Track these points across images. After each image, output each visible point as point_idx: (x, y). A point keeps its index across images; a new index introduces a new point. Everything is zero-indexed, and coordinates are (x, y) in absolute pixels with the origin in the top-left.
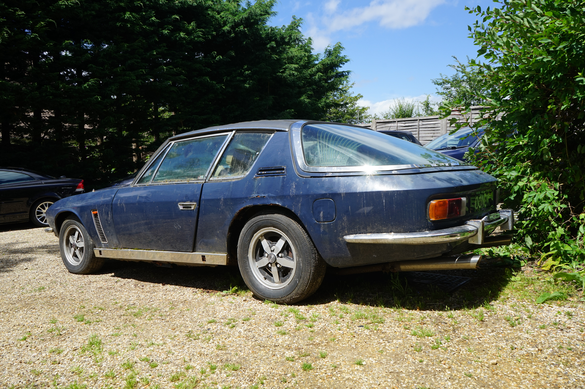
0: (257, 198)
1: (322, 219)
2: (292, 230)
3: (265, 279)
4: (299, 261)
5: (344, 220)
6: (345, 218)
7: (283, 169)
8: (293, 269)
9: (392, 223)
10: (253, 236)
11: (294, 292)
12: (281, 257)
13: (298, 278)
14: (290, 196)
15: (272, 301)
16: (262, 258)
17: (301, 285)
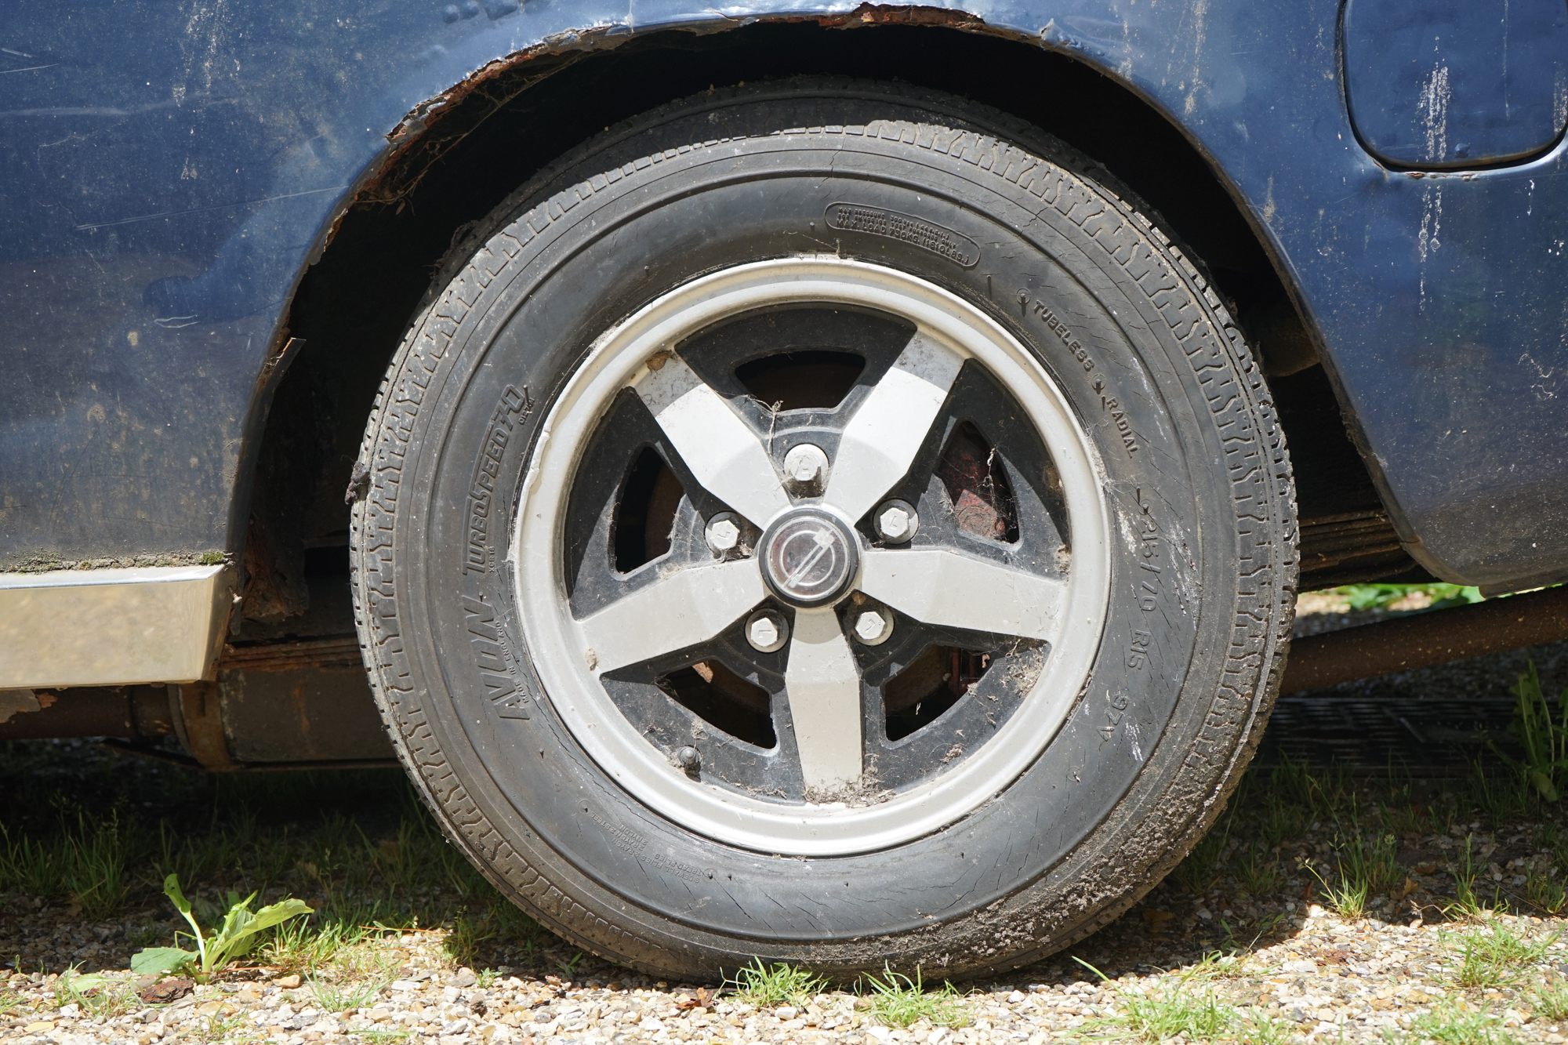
1: (1436, 143)
2: (1080, 266)
3: (693, 770)
8: (1030, 647)
10: (577, 351)
11: (1089, 854)
12: (902, 544)
13: (1144, 716)
15: (815, 970)
16: (651, 577)
17: (1169, 776)
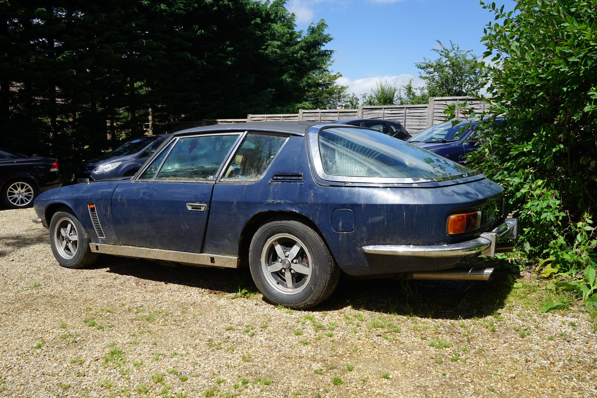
0: (273, 204)
1: (340, 229)
2: (308, 238)
3: (278, 283)
4: (315, 268)
5: (363, 231)
6: (364, 229)
7: (301, 176)
8: (307, 275)
9: (412, 236)
10: (266, 241)
11: (309, 298)
12: (296, 263)
13: (313, 285)
14: (307, 203)
15: (285, 306)
16: (275, 263)
17: (316, 292)
